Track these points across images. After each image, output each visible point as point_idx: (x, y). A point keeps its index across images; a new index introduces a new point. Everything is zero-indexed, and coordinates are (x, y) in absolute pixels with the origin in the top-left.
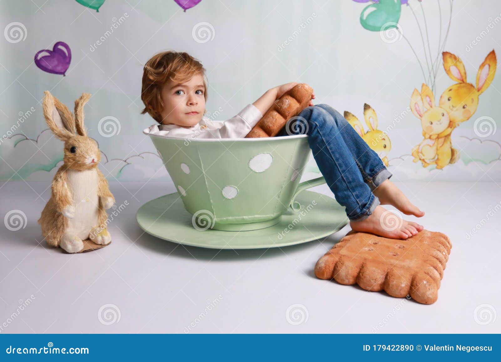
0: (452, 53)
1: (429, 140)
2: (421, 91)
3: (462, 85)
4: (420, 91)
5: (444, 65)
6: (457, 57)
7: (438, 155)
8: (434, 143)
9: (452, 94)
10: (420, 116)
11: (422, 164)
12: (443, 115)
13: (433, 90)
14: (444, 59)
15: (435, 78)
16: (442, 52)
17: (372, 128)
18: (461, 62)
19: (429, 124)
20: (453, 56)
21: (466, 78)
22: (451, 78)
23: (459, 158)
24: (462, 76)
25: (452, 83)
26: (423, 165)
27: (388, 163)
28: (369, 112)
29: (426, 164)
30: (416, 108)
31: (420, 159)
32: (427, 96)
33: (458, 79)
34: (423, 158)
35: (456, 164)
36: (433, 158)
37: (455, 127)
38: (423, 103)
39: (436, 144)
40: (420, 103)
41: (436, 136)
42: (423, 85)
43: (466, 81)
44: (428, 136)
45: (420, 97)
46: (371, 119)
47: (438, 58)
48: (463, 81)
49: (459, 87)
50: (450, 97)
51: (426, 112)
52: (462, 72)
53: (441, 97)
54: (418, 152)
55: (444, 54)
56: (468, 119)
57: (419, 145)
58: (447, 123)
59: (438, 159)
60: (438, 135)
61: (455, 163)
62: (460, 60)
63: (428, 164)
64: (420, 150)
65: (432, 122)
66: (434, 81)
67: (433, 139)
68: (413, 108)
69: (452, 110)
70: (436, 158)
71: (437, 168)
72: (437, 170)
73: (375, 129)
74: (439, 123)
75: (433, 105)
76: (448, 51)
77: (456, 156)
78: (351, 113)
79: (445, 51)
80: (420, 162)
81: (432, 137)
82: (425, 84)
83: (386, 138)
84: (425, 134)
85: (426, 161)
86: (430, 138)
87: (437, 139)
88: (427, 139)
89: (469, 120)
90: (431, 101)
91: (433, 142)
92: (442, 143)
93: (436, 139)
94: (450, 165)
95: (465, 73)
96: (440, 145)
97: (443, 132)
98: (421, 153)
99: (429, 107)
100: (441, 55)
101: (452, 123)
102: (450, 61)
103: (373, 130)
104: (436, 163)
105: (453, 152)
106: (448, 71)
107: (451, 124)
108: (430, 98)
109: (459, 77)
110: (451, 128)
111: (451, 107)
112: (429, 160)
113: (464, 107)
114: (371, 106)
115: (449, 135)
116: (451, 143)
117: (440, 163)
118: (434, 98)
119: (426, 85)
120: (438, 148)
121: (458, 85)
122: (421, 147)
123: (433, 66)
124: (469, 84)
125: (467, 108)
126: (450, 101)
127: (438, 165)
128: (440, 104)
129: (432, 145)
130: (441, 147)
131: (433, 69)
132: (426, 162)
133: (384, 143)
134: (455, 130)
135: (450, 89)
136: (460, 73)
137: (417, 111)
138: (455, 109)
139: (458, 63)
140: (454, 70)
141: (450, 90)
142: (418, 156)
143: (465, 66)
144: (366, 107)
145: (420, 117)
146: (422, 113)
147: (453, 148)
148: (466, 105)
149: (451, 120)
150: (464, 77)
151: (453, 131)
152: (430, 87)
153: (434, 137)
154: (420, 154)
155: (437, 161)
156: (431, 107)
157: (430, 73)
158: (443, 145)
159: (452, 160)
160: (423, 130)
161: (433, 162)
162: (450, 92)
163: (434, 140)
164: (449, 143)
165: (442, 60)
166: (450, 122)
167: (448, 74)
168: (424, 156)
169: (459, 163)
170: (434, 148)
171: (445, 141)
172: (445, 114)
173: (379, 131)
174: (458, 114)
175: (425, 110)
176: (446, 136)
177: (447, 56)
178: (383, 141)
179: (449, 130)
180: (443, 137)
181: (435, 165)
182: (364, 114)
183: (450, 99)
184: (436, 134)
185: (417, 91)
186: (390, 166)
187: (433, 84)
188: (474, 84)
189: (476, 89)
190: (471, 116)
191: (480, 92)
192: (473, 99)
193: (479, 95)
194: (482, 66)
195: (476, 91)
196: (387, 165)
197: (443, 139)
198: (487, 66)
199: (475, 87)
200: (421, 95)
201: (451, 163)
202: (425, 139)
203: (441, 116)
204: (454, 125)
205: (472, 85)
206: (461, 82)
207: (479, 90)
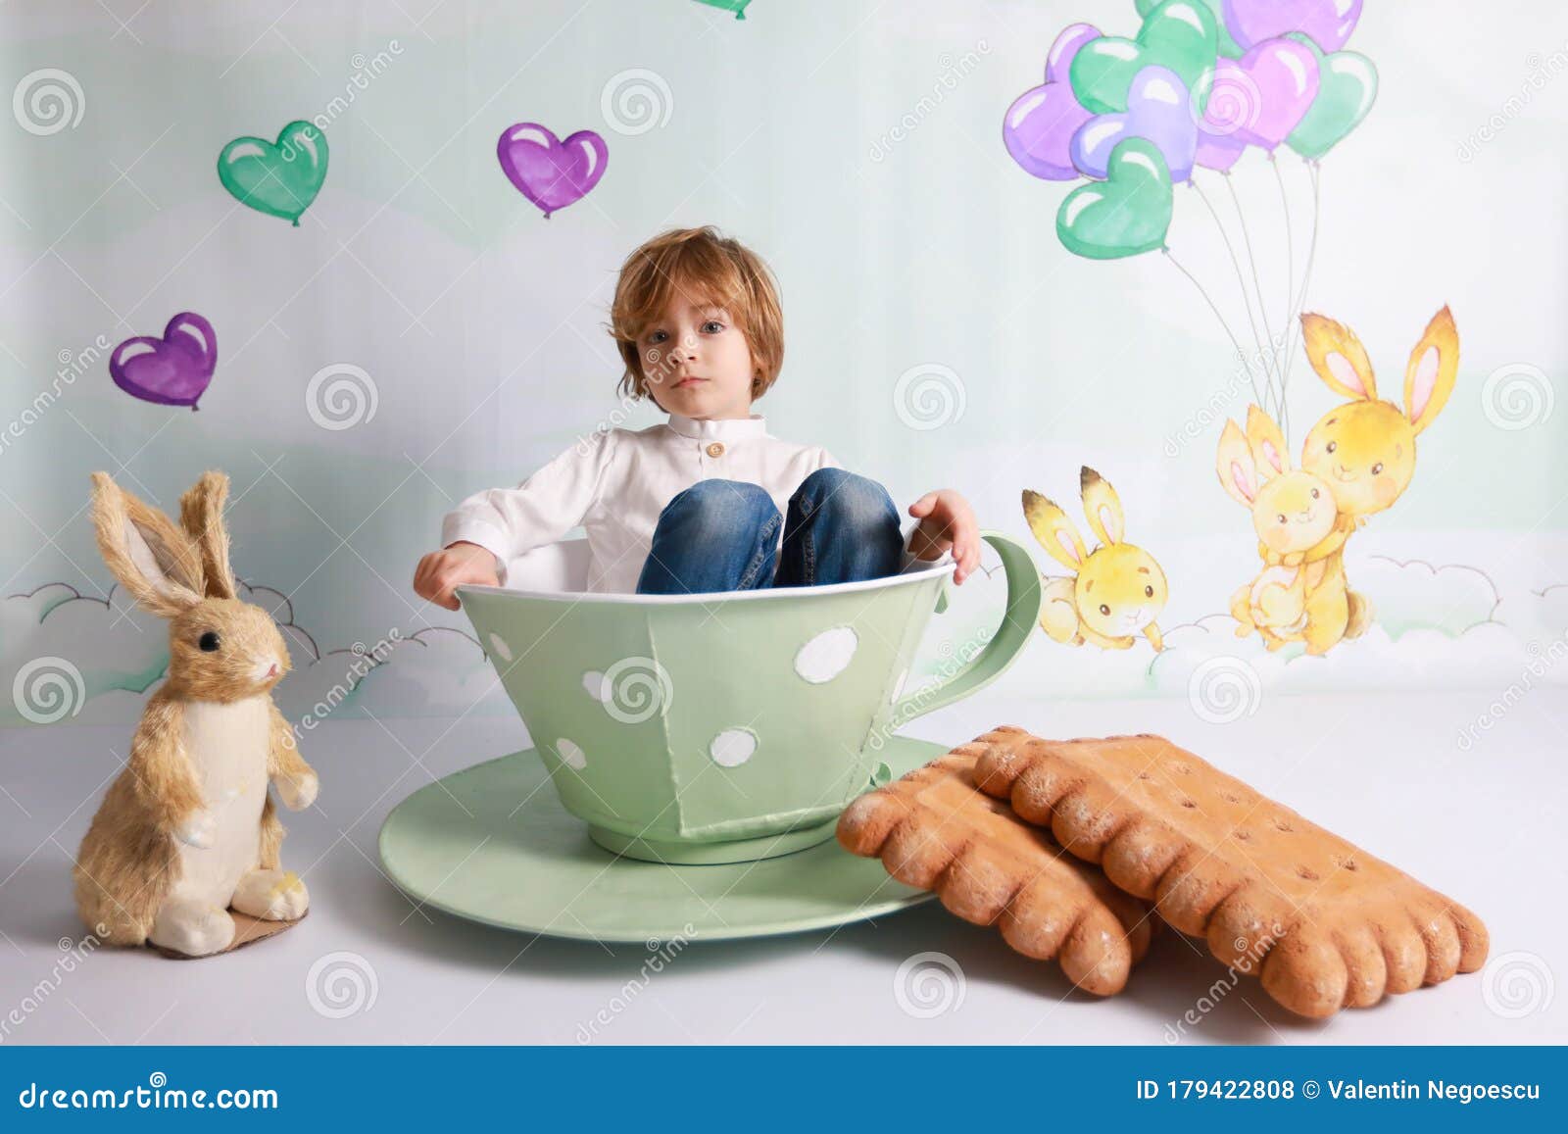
1: (1279, 569)
3: (1365, 405)
4: (1243, 427)
5: (1306, 349)
6: (1344, 328)
7: (1309, 613)
8: (1296, 577)
9: (1334, 433)
10: (1248, 497)
11: (1264, 640)
12: (1316, 495)
13: (1280, 423)
14: (1304, 332)
15: (1283, 389)
16: (1299, 311)
17: (1108, 537)
18: (1356, 342)
19: (1276, 523)
20: (1331, 326)
21: (1374, 384)
22: (1330, 387)
23: (1372, 620)
24: (1362, 382)
26: (1267, 643)
27: (1161, 640)
28: (1096, 491)
29: (1275, 641)
30: (1235, 478)
31: (1257, 627)
32: (1265, 440)
33: (1353, 391)
34: (1263, 623)
36: (1296, 624)
37: (1354, 530)
38: (1255, 461)
39: (1300, 579)
40: (1245, 460)
41: (1299, 558)
42: (1251, 409)
43: (1377, 395)
44: (1274, 558)
45: (1243, 446)
46: (1104, 511)
47: (1288, 330)
48: (1366, 395)
49: (1357, 412)
50: (1333, 443)
51: (1264, 487)
52: (1363, 368)
53: (1306, 442)
54: (1250, 607)
55: (1306, 319)
56: (1390, 506)
57: (1252, 586)
58: (1327, 518)
59: (1308, 625)
60: (1306, 552)
61: (1359, 634)
62: (1352, 336)
63: (1281, 640)
64: (1254, 602)
65: (1287, 517)
66: (1283, 398)
67: (1290, 567)
68: (1226, 477)
69: (1340, 479)
70: (1304, 621)
71: (1308, 652)
72: (1307, 660)
73: (1117, 541)
74: (1305, 517)
75: (1285, 467)
77: (1362, 615)
78: (1043, 496)
79: (1306, 311)
80: (1257, 636)
81: (1287, 560)
82: (1257, 404)
83: (1152, 568)
84: (1267, 550)
85: (1272, 630)
86: (1282, 563)
87: (1303, 566)
88: (1273, 566)
90: (1276, 455)
91: (1292, 574)
92: (1319, 579)
93: (1299, 565)
95: (1372, 373)
96: (1315, 582)
97: (1318, 544)
98: (1259, 607)
99: (1273, 473)
100: (1296, 323)
101: (1342, 517)
102: (1324, 340)
103: (1113, 544)
104: (1306, 637)
105: (1351, 601)
106: (1319, 367)
107: (1341, 521)
108: (1272, 445)
109: (1354, 383)
110: (1342, 531)
111: (1339, 472)
112: (1284, 627)
113: (1375, 471)
114: (1101, 474)
115: (1338, 552)
116: (1344, 576)
117: (1316, 637)
118: (1287, 446)
119: (1261, 410)
120: (1309, 591)
121: (1355, 407)
122: (1257, 588)
124: (1382, 402)
125: (1383, 474)
126: (1334, 454)
127: (1310, 643)
128: (1303, 464)
129: (1288, 584)
130: (1315, 588)
132: (1274, 636)
133: (1144, 581)
134: (1354, 535)
135: (1330, 418)
136: (1355, 370)
137: (1237, 484)
138: (1346, 476)
139: (1348, 345)
140: (1337, 364)
141: (1332, 422)
142: (1250, 615)
144: (1088, 476)
145: (1246, 501)
146: (1252, 488)
147: (1351, 590)
148: (1380, 464)
149: (1341, 508)
150: (1369, 384)
151: (1348, 542)
154: (1255, 612)
155: (1306, 631)
156: (1280, 472)
157: (1269, 377)
158: (1320, 583)
159: (1351, 627)
160: (1260, 541)
161: (1296, 633)
162: (1333, 426)
163: (1297, 569)
164: (1338, 576)
165: (1301, 336)
166: (1339, 513)
167: (1320, 375)
168: (1266, 616)
169: (1373, 636)
170: (1297, 593)
171: (1326, 570)
172: (1322, 490)
173: (1126, 547)
174: (1358, 491)
175: (1263, 480)
176: (1328, 557)
177: (1316, 327)
178: (1144, 575)
179: (1337, 539)
180: (1322, 559)
181: (1302, 644)
182: (1082, 496)
183: (1332, 447)
184: (1301, 552)
185: (1233, 424)
186: (1167, 649)
187: (1279, 407)
188: (1399, 402)
189: (1405, 418)
190: (1398, 496)
191: (1418, 425)
192: (1398, 446)
193: (1415, 436)
194: (1419, 350)
195: (1408, 424)
196: (1159, 648)
197: (1322, 564)
198: (1432, 351)
199: (1403, 412)
200: (1246, 439)
201: (1350, 637)
202: (1268, 566)
203: (1310, 495)
204: (1349, 522)
205: (1393, 407)
206: (1362, 398)
207: (1414, 423)
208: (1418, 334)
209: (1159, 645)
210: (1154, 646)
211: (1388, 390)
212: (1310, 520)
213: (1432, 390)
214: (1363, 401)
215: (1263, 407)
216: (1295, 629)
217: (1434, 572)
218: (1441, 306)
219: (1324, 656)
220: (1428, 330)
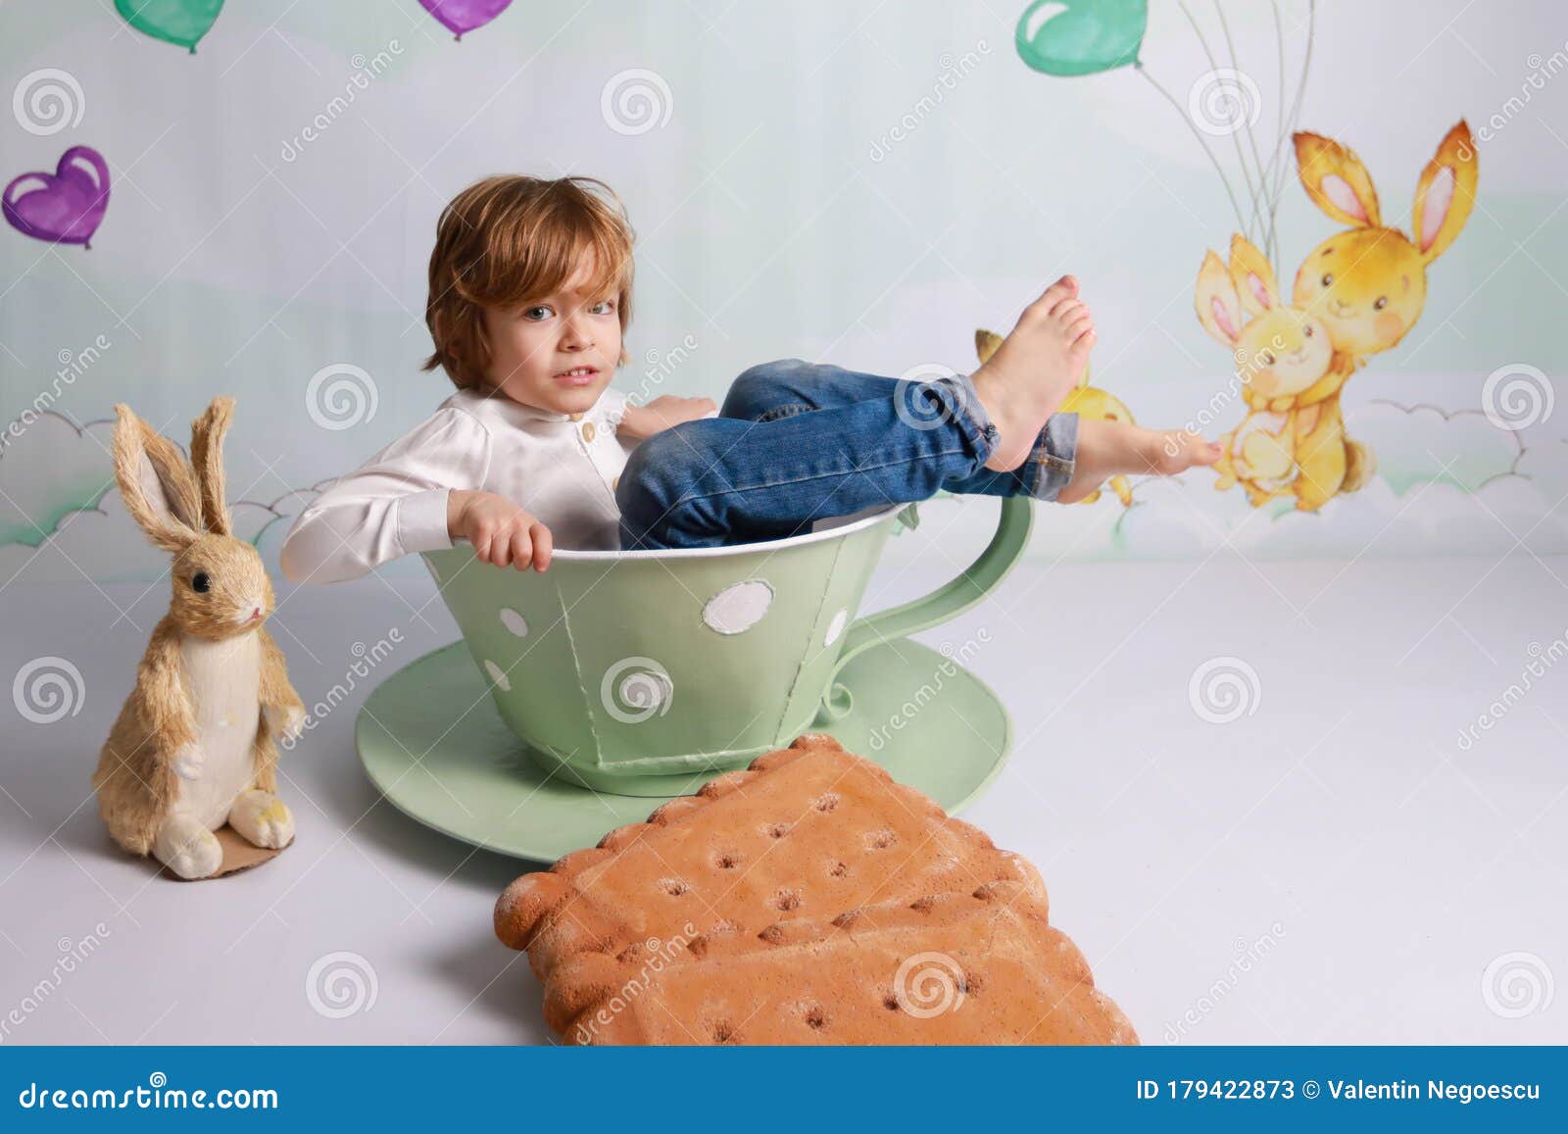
0: (1324, 133)
1: (1266, 415)
2: (1231, 258)
3: (1365, 234)
6: (1344, 150)
7: (1301, 464)
8: (1285, 426)
9: (1331, 264)
10: (1231, 336)
11: (1248, 494)
12: (1309, 334)
13: (1268, 254)
14: (1297, 154)
15: (1272, 215)
16: (1290, 132)
18: (1356, 163)
20: (1328, 146)
21: (1377, 211)
22: (1328, 214)
23: (1373, 472)
24: (1364, 208)
25: (1333, 229)
26: (1251, 498)
27: (1130, 495)
29: (1260, 496)
30: (1215, 315)
31: (1240, 480)
32: (1250, 273)
33: (1352, 216)
34: (1247, 475)
35: (1363, 492)
36: (1286, 475)
37: (1352, 371)
38: (1238, 295)
39: (1290, 426)
40: (1227, 295)
41: (1290, 401)
42: (1234, 239)
43: (1380, 221)
44: (1260, 402)
45: (1225, 280)
47: (1278, 151)
48: (1367, 220)
49: (1358, 242)
50: (1329, 275)
51: (1249, 324)
52: (1364, 192)
53: (1299, 274)
54: (1232, 457)
55: (1299, 139)
56: (1395, 344)
57: (1235, 434)
58: (1323, 358)
59: (1300, 477)
60: (1297, 397)
61: (1358, 489)
62: (1352, 156)
63: (1267, 494)
64: (1236, 451)
66: (1272, 227)
67: (1280, 413)
68: (1206, 315)
69: (1337, 315)
70: (1295, 473)
71: (1298, 507)
72: (1298, 517)
73: (1082, 386)
74: (1295, 358)
75: (1273, 300)
76: (1311, 129)
77: (1363, 465)
78: (997, 336)
79: (1300, 129)
80: (1239, 490)
81: (1276, 405)
82: (1241, 234)
83: (1119, 412)
84: (1252, 396)
85: (1259, 483)
86: (1269, 408)
87: (1293, 413)
88: (1260, 411)
89: (1401, 345)
90: (1263, 290)
91: (1280, 421)
92: (1312, 425)
93: (1289, 411)
94: (1342, 494)
95: (1375, 197)
96: (1307, 430)
97: (1312, 388)
98: (1243, 458)
99: (1258, 308)
100: (1288, 145)
101: (1339, 358)
102: (1318, 159)
103: (1077, 389)
104: (1296, 490)
105: (1350, 452)
106: (1314, 192)
107: (1338, 362)
108: (1259, 278)
109: (1354, 208)
110: (1339, 373)
111: (1336, 307)
112: (1271, 480)
113: (1378, 306)
115: (1334, 397)
116: (1340, 422)
117: (1308, 490)
118: (1276, 281)
119: (1246, 240)
120: (1300, 441)
121: (1355, 235)
122: (1240, 437)
123: (1263, 179)
124: (1388, 230)
125: (1387, 309)
126: (1330, 286)
127: (1301, 498)
128: (1294, 300)
129: (1276, 431)
130: (1308, 436)
131: (1263, 186)
132: (1258, 489)
134: (1354, 379)
135: (1324, 249)
136: (1356, 194)
137: (1219, 322)
138: (1345, 312)
139: (1347, 166)
140: (1335, 189)
141: (1328, 251)
142: (1232, 466)
143: (1373, 174)
145: (1229, 341)
146: (1236, 327)
148: (1385, 299)
149: (1338, 349)
150: (1371, 209)
152: (1259, 241)
153: (1284, 404)
154: (1239, 463)
155: (1297, 485)
156: (1267, 307)
157: (1256, 202)
158: (1314, 430)
159: (1349, 480)
161: (1284, 487)
162: (1330, 257)
163: (1285, 416)
164: (1334, 422)
165: (1293, 160)
166: (1336, 353)
167: (1315, 200)
168: (1251, 466)
169: (1374, 489)
170: (1287, 440)
171: (1320, 416)
172: (1317, 328)
173: (1094, 393)
174: (1359, 328)
175: (1246, 317)
176: (1322, 402)
177: (1310, 147)
179: (1333, 381)
181: (1292, 499)
183: (1328, 279)
184: (1290, 396)
185: (1215, 256)
186: (1137, 504)
187: (1267, 234)
188: (1406, 229)
189: (1413, 246)
190: (1405, 333)
191: (1430, 254)
192: (1406, 279)
193: (1425, 266)
194: (1431, 170)
195: (1415, 253)
196: (1128, 503)
197: (1313, 412)
198: (1446, 172)
199: (1412, 240)
200: (1228, 271)
201: (1348, 491)
202: (1253, 411)
203: (1302, 335)
204: (1348, 364)
205: (1399, 235)
206: (1363, 224)
207: (1424, 250)
208: (1429, 154)
209: (1128, 499)
210: (1123, 500)
211: (1395, 215)
212: (1301, 361)
213: (1445, 216)
214: (1362, 229)
215: (1249, 236)
216: (1283, 482)
217: (1447, 418)
218: (1455, 121)
219: (1316, 512)
220: (1441, 149)
